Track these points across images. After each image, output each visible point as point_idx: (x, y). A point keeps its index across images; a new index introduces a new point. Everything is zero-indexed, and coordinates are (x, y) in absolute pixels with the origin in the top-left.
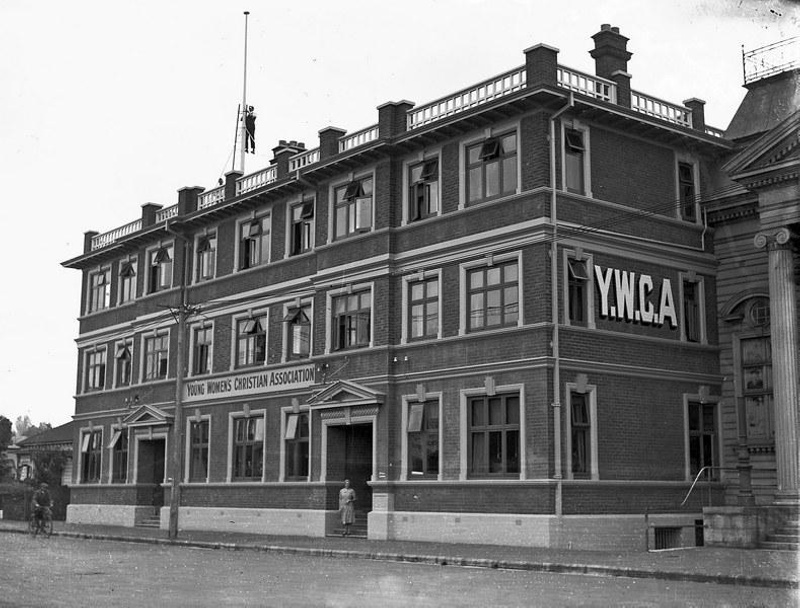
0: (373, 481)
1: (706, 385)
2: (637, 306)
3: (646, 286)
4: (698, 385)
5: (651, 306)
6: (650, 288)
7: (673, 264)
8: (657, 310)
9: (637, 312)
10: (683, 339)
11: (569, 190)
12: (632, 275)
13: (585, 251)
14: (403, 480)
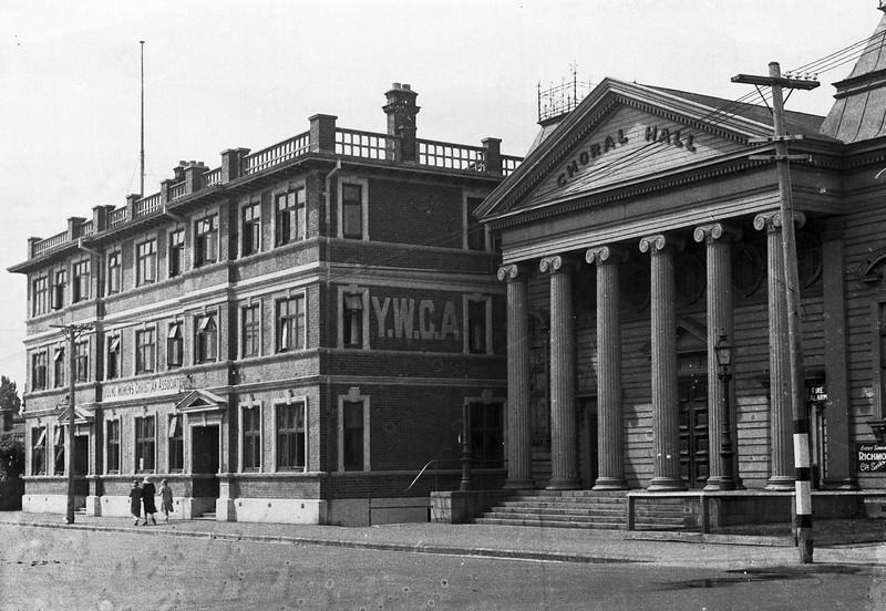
0: (219, 474)
1: (488, 389)
2: (416, 326)
3: (427, 309)
4: (482, 389)
5: (432, 326)
6: (431, 310)
7: (457, 288)
8: (438, 329)
9: (416, 332)
10: (466, 351)
11: (345, 236)
12: (412, 301)
13: (360, 286)
14: (239, 472)
